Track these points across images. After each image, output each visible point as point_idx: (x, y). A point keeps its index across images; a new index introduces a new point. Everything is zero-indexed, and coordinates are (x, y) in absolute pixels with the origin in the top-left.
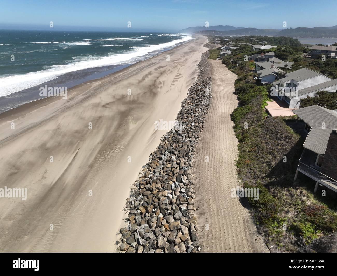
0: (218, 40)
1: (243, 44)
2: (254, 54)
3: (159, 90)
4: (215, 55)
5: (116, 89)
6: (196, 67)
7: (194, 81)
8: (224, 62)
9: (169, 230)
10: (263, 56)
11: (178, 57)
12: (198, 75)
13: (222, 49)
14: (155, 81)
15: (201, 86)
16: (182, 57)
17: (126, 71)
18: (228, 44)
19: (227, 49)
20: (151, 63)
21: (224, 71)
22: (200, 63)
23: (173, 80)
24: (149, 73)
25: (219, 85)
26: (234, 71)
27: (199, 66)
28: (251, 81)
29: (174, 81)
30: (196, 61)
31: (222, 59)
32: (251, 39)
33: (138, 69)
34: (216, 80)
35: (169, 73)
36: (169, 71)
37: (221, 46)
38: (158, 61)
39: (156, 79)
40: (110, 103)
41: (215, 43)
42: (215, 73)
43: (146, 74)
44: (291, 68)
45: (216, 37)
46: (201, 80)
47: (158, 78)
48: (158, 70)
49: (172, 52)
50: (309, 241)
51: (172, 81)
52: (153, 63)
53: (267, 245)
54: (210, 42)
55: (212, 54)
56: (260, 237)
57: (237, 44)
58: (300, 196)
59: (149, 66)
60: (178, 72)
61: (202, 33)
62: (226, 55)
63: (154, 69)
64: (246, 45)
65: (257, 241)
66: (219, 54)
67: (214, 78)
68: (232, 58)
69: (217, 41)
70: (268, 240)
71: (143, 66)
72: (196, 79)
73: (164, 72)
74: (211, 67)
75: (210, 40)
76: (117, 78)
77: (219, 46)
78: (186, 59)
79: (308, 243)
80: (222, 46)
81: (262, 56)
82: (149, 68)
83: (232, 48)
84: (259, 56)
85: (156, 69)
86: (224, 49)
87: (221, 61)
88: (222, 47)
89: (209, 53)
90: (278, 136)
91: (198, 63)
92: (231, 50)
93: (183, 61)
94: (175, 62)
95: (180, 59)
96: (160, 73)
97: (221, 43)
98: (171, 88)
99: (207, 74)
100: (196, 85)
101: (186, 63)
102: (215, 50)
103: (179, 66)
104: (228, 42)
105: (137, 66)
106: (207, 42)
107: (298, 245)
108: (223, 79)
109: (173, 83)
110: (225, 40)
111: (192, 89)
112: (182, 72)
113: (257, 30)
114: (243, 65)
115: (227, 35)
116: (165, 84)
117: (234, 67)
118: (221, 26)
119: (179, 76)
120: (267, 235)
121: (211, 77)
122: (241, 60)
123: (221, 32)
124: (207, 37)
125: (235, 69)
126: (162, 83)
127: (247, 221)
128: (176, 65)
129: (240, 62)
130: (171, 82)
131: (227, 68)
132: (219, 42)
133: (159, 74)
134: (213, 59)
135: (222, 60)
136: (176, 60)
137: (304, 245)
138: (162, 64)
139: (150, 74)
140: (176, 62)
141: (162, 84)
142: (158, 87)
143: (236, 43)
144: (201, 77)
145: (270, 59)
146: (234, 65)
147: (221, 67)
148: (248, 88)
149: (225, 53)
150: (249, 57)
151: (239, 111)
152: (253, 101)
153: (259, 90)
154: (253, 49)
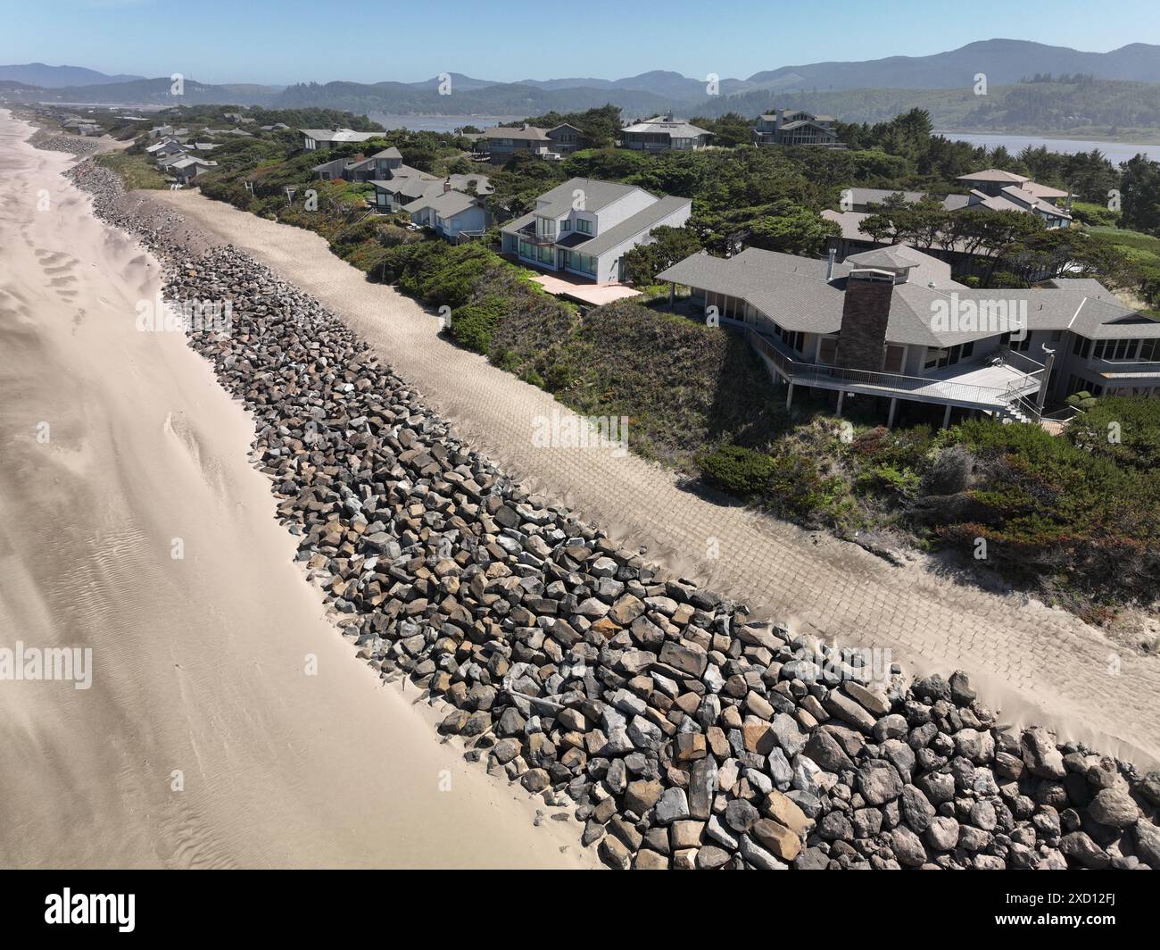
1: (217, 131)
6: (99, 220)
8: (212, 197)
9: (619, 627)
10: (366, 164)
12: (147, 248)
18: (151, 133)
19: (173, 149)
22: (95, 205)
28: (407, 237)
31: (191, 186)
32: (227, 115)
44: (488, 188)
50: (913, 487)
53: (845, 539)
56: (818, 533)
57: (196, 134)
58: (825, 431)
62: (201, 171)
65: (819, 544)
69: (81, 123)
70: (841, 528)
72: (159, 263)
79: (914, 491)
81: (361, 162)
83: (191, 147)
84: (349, 164)
90: (660, 342)
99: (195, 238)
100: (180, 281)
107: (901, 506)
108: (286, 247)
111: (177, 297)
117: (277, 207)
120: (830, 523)
121: (230, 246)
122: (290, 180)
127: (761, 524)
129: (295, 188)
131: (250, 214)
134: (151, 188)
135: (197, 188)
137: (909, 499)
143: (188, 129)
144: (177, 253)
145: (394, 171)
146: (273, 200)
147: (220, 211)
148: (426, 254)
149: (195, 164)
150: (317, 169)
151: (472, 319)
152: (479, 285)
153: (473, 253)
154: (310, 144)
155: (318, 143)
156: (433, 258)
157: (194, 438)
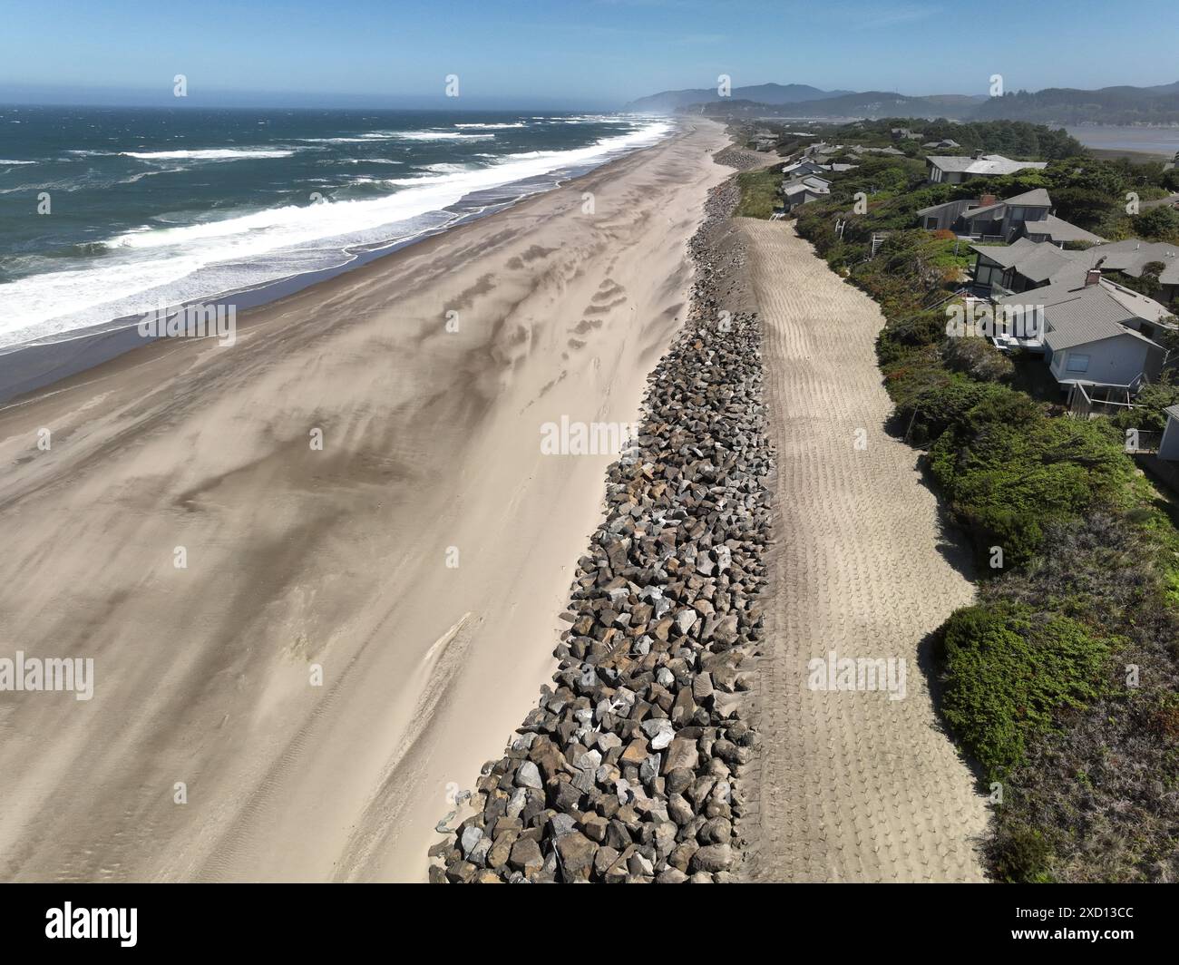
0: (769, 136)
1: (867, 150)
2: (944, 196)
3: (507, 377)
4: (761, 195)
5: (299, 379)
6: (685, 249)
7: (676, 329)
8: (803, 233)
10: (992, 210)
11: (615, 207)
12: (692, 294)
13: (787, 174)
14: (499, 325)
15: (709, 363)
16: (627, 206)
17: (386, 274)
18: (807, 150)
19: (806, 171)
20: (501, 234)
21: (812, 279)
22: (699, 231)
23: (579, 317)
24: (478, 285)
25: (803, 371)
26: (858, 277)
27: (700, 247)
28: (986, 361)
29: (583, 327)
30: (686, 224)
31: (793, 216)
32: (894, 130)
33: (439, 263)
34: (782, 333)
35: (569, 281)
36: (568, 268)
37: (779, 160)
38: (529, 222)
39: (504, 312)
40: (227, 475)
41: (758, 148)
42: (775, 293)
43: (466, 288)
45: (759, 124)
46: (709, 323)
47: (514, 306)
48: (522, 267)
49: (592, 184)
51: (574, 326)
52: (508, 235)
54: (738, 143)
55: (750, 193)
57: (844, 152)
59: (490, 249)
60: (606, 278)
61: (705, 111)
62: (809, 199)
63: (506, 262)
64: (880, 155)
66: (777, 192)
67: (771, 322)
68: (838, 214)
69: (764, 138)
71: (466, 247)
72: (684, 316)
73: (548, 274)
74: (749, 255)
75: (738, 135)
76: (333, 309)
77: (774, 159)
78: (646, 217)
80: (787, 159)
81: (988, 207)
82: (485, 256)
83: (828, 167)
84: (971, 208)
85: (515, 264)
86: (798, 174)
87: (789, 226)
88: (788, 164)
89: (735, 189)
91: (693, 232)
92: (825, 176)
93: (632, 222)
94: (600, 228)
95: (620, 213)
96: (528, 280)
97: (779, 146)
98: (565, 365)
99: (735, 293)
100: (681, 353)
101: (645, 233)
102: (762, 175)
103: (613, 246)
104: (808, 142)
105: (441, 247)
106: (726, 142)
108: (818, 331)
109: (577, 338)
110: (796, 137)
111: (663, 377)
112: (622, 276)
113: (902, 98)
114: (904, 253)
115: (795, 119)
116: (545, 340)
117: (855, 260)
118: (772, 87)
119: (610, 293)
121: (754, 316)
122: (885, 224)
123: (776, 106)
124: (723, 126)
125: (861, 268)
126: (530, 334)
128: (604, 240)
129: (884, 235)
130: (569, 331)
131: (824, 263)
132: (771, 142)
133: (523, 285)
134: (754, 215)
135: (795, 222)
136: (605, 217)
138: (546, 238)
139: (484, 286)
140: (603, 225)
141: (529, 342)
142: (508, 362)
143: (839, 147)
144: (708, 310)
145: (1031, 227)
146: (856, 248)
147: (794, 256)
148: (989, 419)
149: (806, 191)
150: (920, 212)
151: (995, 665)
152: (1063, 542)
153: (1080, 452)
154: (936, 176)
155: (946, 174)
156: (1000, 431)
157: (442, 699)
